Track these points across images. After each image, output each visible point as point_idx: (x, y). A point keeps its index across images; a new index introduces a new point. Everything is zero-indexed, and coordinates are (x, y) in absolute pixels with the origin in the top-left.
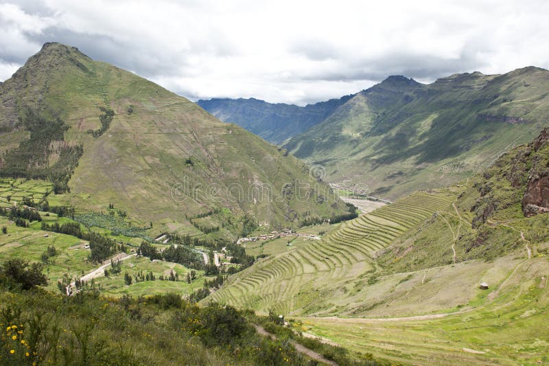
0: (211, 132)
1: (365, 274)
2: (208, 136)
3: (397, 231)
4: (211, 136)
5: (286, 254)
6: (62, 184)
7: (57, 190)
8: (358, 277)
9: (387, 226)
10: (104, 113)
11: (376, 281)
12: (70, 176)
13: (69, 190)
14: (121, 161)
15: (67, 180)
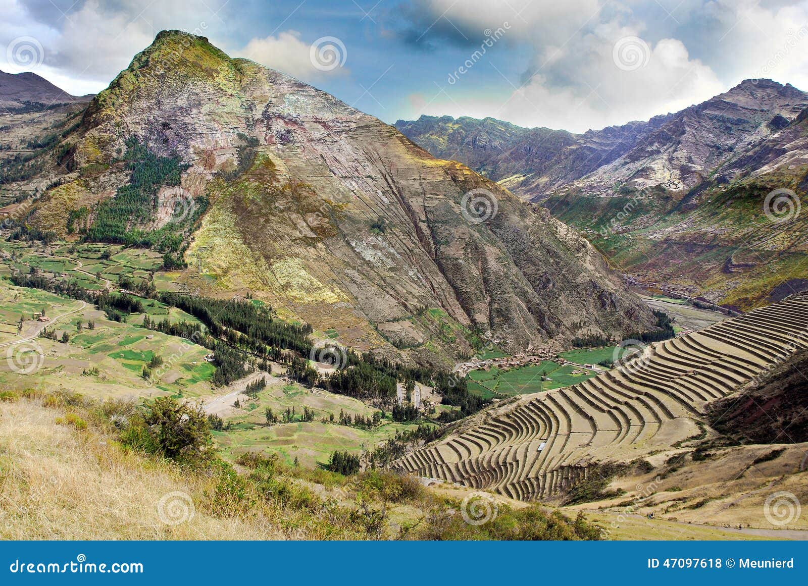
0: (417, 176)
1: (684, 441)
2: (411, 182)
3: (751, 367)
4: (417, 183)
5: (541, 395)
6: (175, 256)
7: (169, 266)
8: (673, 446)
9: (730, 356)
10: (244, 144)
11: (708, 456)
12: (189, 243)
13: (186, 266)
14: (267, 221)
15: (184, 250)
